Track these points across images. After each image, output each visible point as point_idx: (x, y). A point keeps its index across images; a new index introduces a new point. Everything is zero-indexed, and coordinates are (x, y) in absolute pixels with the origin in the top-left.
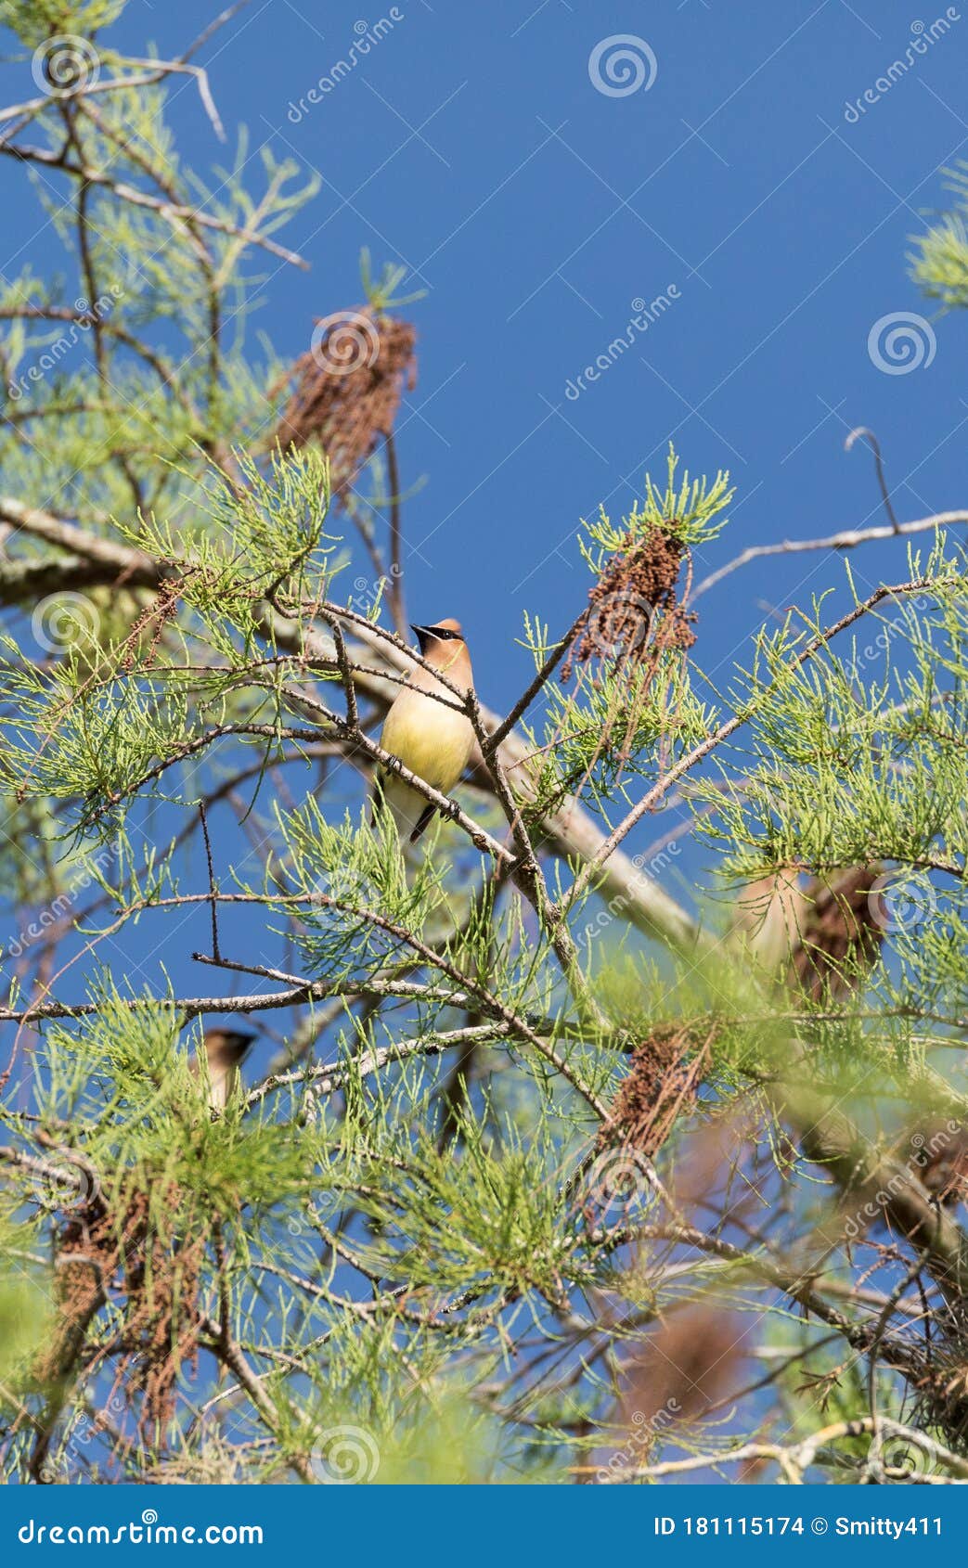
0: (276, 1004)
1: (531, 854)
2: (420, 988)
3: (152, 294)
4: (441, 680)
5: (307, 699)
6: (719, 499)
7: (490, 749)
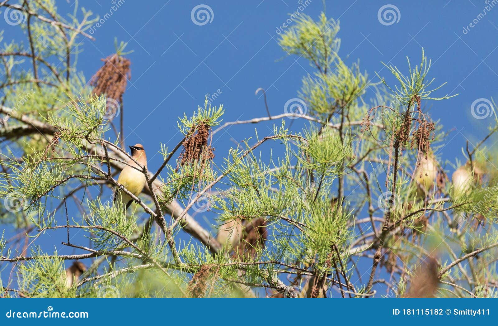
0: (86, 257)
1: (162, 214)
2: (128, 253)
3: (50, 48)
4: (136, 163)
5: (96, 168)
6: (220, 113)
7: (150, 183)
